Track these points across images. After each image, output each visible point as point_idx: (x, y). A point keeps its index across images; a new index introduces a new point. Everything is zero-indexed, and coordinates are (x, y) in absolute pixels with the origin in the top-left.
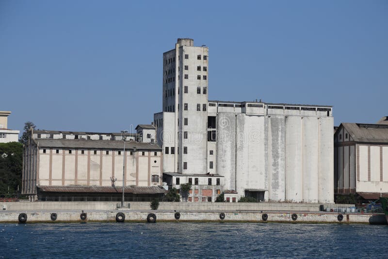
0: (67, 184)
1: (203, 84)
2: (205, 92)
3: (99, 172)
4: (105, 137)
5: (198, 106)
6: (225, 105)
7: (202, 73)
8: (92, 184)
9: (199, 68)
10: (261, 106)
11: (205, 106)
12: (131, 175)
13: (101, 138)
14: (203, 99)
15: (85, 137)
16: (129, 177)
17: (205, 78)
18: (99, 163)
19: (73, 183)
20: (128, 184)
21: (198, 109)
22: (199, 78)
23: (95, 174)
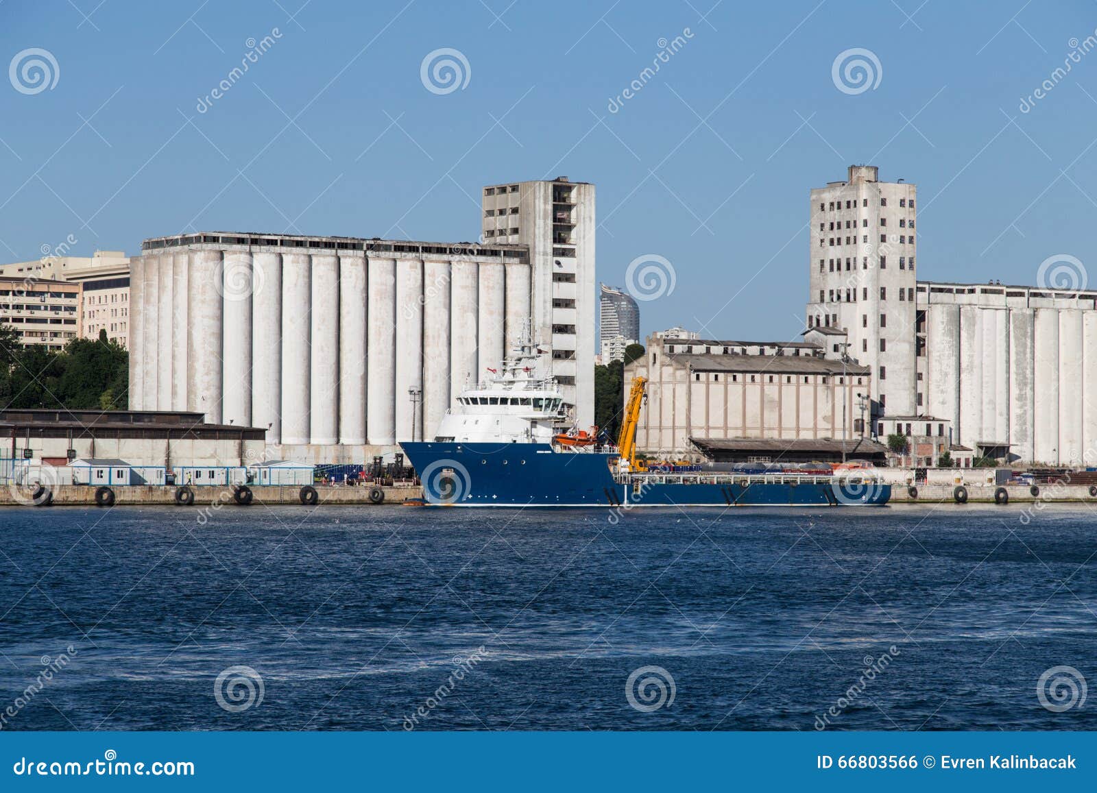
0: (732, 434)
1: (909, 251)
2: (911, 267)
3: (777, 413)
4: (769, 351)
5: (902, 291)
6: (941, 290)
7: (907, 232)
8: (768, 435)
9: (902, 223)
10: (1000, 292)
11: (911, 290)
12: (825, 418)
13: (762, 352)
14: (908, 280)
15: (738, 349)
16: (822, 424)
17: (911, 239)
18: (776, 397)
19: (739, 434)
20: (822, 435)
21: (902, 298)
22: (902, 239)
23: (771, 418)
